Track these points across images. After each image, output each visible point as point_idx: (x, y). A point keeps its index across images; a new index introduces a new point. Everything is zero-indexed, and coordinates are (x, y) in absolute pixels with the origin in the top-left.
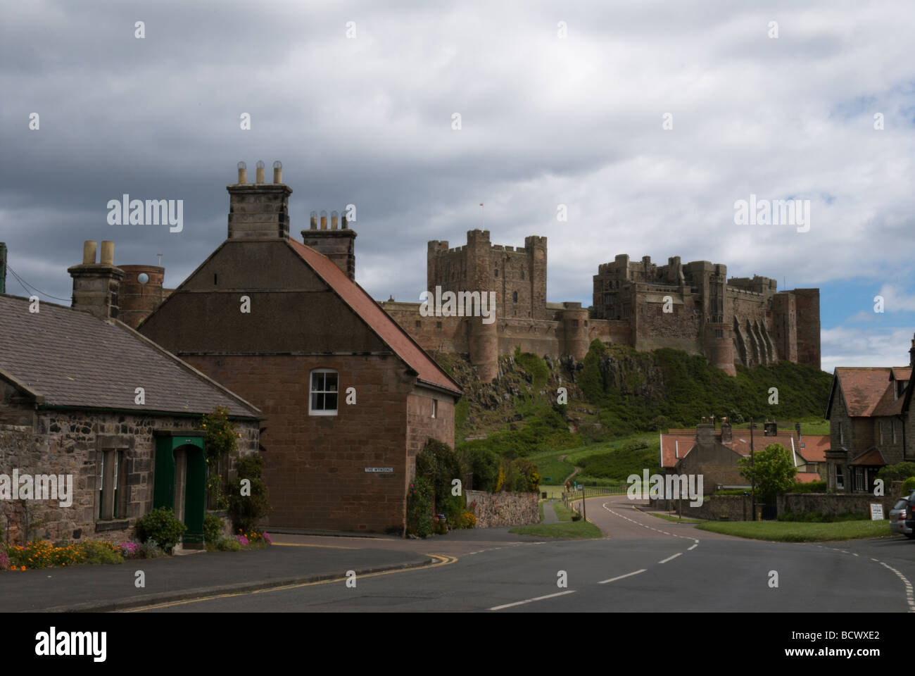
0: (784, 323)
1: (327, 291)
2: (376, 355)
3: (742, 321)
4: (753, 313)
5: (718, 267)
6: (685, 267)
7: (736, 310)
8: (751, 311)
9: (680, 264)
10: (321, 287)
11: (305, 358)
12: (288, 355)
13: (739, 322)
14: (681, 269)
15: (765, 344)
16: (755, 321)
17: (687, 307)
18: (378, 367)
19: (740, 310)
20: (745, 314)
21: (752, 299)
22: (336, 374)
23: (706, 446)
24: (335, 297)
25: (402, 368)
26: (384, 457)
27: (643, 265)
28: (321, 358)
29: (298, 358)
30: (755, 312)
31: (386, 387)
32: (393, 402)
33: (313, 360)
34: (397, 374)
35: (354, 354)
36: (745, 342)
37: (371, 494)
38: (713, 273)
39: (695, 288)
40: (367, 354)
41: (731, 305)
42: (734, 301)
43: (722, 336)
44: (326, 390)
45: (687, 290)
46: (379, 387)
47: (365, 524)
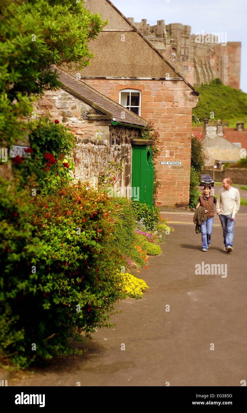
0: (221, 63)
1: (133, 31)
2: (170, 80)
3: (198, 60)
4: (204, 56)
5: (186, 27)
6: (167, 26)
7: (195, 54)
8: (203, 55)
9: (164, 24)
10: (129, 28)
11: (116, 81)
12: (104, 78)
13: (197, 61)
14: (165, 28)
15: (211, 75)
16: (205, 61)
17: (168, 51)
18: (170, 89)
19: (197, 54)
20: (200, 57)
21: (204, 48)
22: (139, 94)
23: (211, 137)
24: (139, 36)
25: (188, 90)
26: (175, 154)
27: (142, 25)
28: (127, 82)
29: (111, 81)
30: (206, 55)
31: (176, 104)
32: (181, 115)
33: (123, 83)
34: (185, 95)
35: (153, 79)
36: (200, 74)
37: (166, 180)
38: (184, 31)
39: (173, 40)
40: (163, 79)
41: (193, 51)
42: (194, 48)
43: (187, 70)
44: (131, 106)
45: (168, 41)
46: (172, 103)
47: (161, 202)
